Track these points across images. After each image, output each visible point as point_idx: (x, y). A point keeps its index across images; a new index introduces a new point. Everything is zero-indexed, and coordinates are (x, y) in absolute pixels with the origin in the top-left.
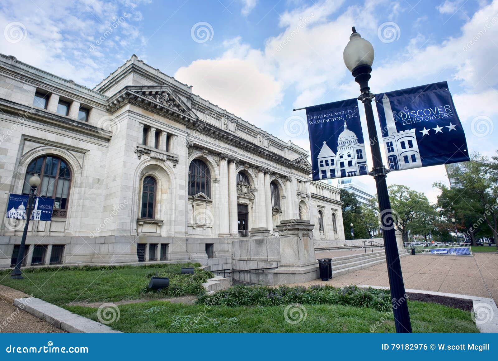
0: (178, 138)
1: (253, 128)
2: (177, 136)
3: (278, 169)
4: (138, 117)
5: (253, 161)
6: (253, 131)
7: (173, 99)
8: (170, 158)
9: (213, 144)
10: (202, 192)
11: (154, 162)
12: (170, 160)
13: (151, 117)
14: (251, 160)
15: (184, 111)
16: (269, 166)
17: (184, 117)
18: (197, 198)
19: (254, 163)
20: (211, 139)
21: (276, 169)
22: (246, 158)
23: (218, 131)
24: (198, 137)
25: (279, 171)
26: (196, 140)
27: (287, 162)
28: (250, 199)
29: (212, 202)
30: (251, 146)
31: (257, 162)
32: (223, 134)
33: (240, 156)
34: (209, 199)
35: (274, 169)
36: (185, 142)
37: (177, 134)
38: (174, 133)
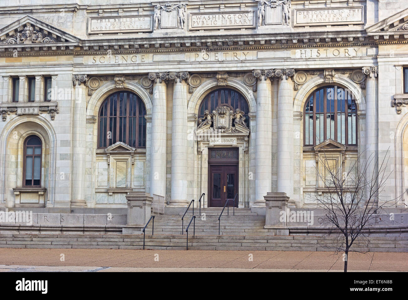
0: (58, 78)
2: (57, 75)
3: (322, 59)
5: (231, 65)
7: (40, 28)
8: (41, 109)
10: (120, 141)
11: (25, 119)
12: (45, 111)
14: (224, 65)
15: (58, 39)
16: (287, 61)
17: (58, 48)
18: (112, 152)
19: (237, 67)
20: (125, 56)
21: (313, 63)
22: (209, 66)
23: (128, 43)
24: (98, 62)
25: (327, 62)
26: (94, 69)
27: (350, 37)
28: (237, 136)
29: (145, 153)
30: (214, 40)
31: (244, 65)
32: (139, 43)
33: (193, 66)
34: (136, 150)
35: (308, 63)
36: (71, 79)
37: (56, 73)
38: (51, 73)
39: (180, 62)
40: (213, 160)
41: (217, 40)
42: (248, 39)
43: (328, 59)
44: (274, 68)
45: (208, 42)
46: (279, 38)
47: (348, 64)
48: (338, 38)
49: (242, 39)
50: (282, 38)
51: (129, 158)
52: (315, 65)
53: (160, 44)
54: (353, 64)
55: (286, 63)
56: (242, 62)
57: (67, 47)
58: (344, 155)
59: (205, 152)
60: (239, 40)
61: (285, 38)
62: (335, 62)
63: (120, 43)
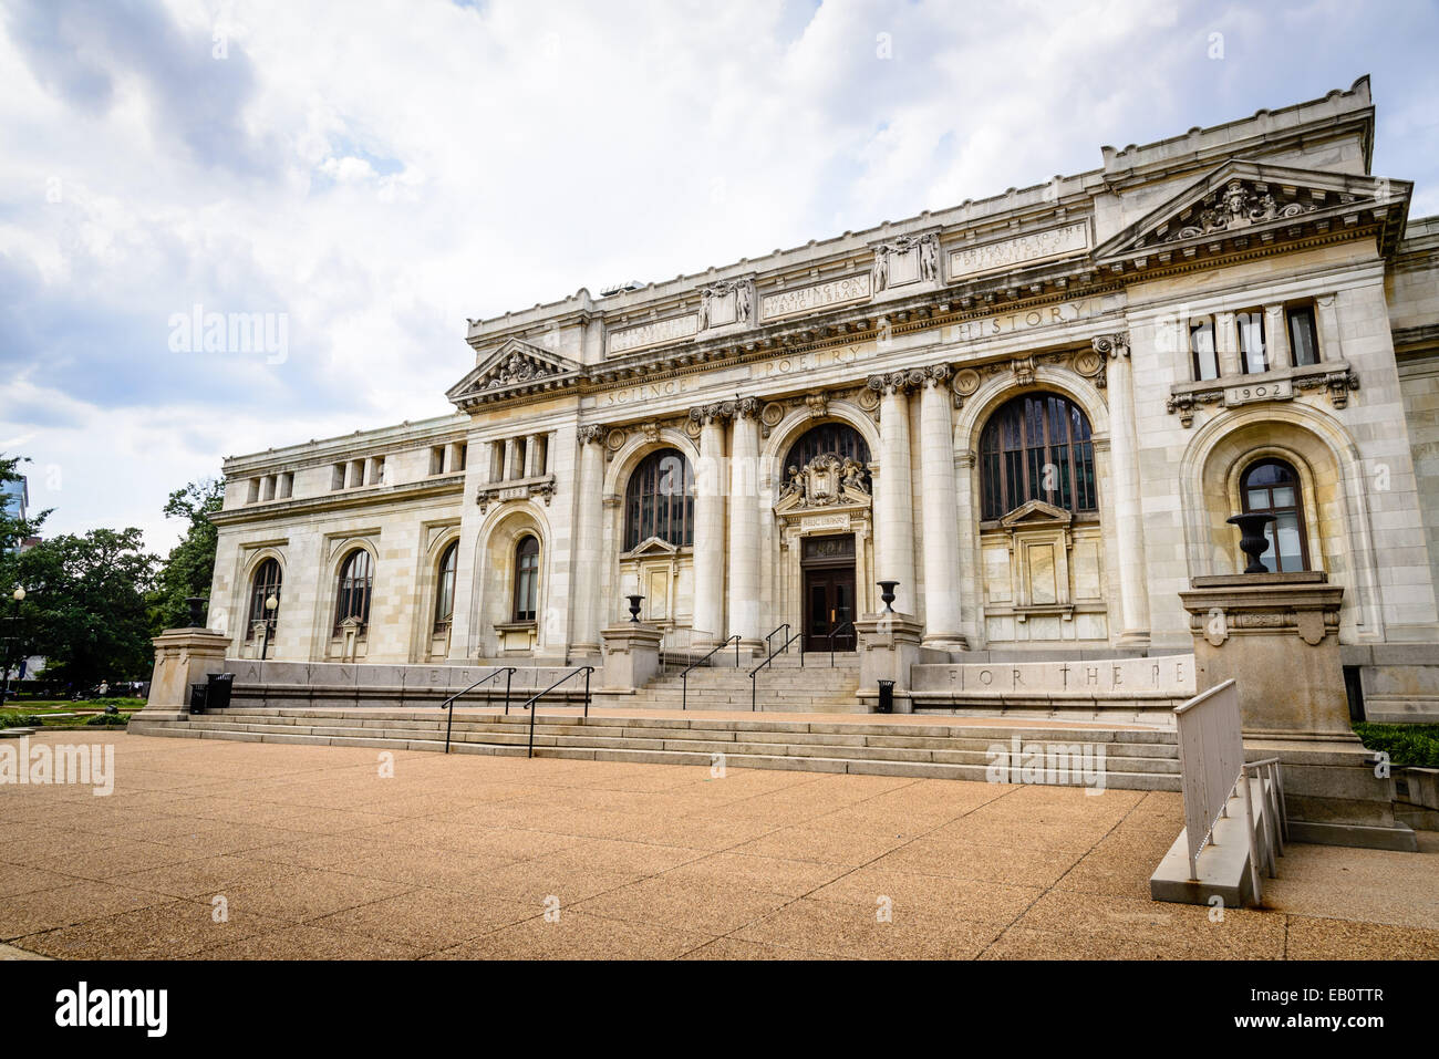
0: (556, 436)
1: (849, 244)
2: (555, 431)
4: (483, 434)
5: (828, 375)
6: (846, 257)
7: (530, 357)
8: (532, 489)
9: (657, 400)
10: (657, 535)
11: (512, 509)
12: (535, 492)
13: (506, 419)
14: (817, 377)
15: (553, 370)
16: (934, 352)
17: (553, 384)
18: (641, 555)
19: (840, 377)
20: (656, 386)
21: (986, 346)
22: (791, 381)
23: (654, 360)
24: (616, 402)
25: (1014, 341)
26: (609, 414)
27: (1058, 279)
28: (850, 511)
29: (691, 555)
30: (792, 331)
31: (852, 370)
32: (672, 357)
33: (763, 386)
34: (679, 550)
35: (976, 348)
36: (575, 435)
37: (554, 427)
38: (549, 428)
39: (740, 383)
40: (810, 560)
41: (799, 330)
42: (854, 319)
43: (1016, 333)
44: (907, 368)
45: (784, 337)
46: (912, 306)
47: (1062, 337)
48: (1033, 284)
49: (843, 321)
50: (918, 305)
51: (670, 564)
52: (989, 350)
53: (706, 354)
54: (1072, 335)
55: (932, 356)
56: (848, 365)
57: (565, 382)
58: (1070, 532)
59: (795, 546)
60: (837, 322)
61: (924, 304)
62: (1033, 337)
63: (642, 363)
